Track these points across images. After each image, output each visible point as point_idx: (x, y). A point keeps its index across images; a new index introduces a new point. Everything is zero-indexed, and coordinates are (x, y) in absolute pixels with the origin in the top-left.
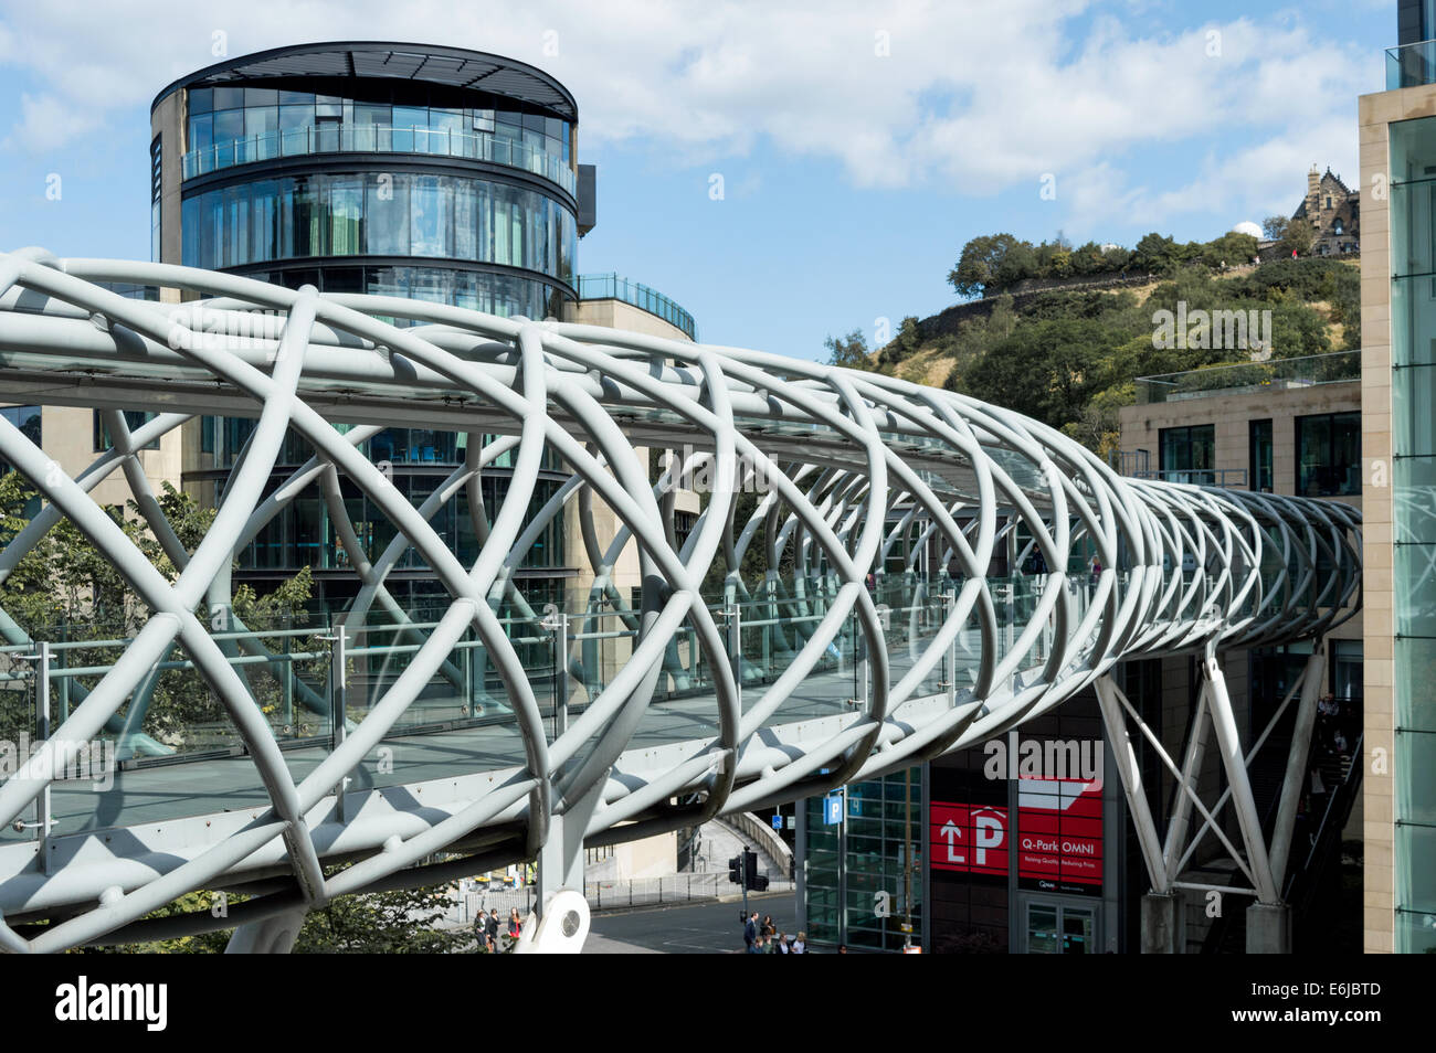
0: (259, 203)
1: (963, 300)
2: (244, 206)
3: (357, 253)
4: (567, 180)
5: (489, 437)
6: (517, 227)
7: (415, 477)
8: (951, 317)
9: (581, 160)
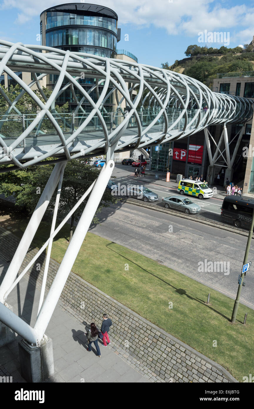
0: (59, 34)
1: (187, 57)
2: (57, 35)
3: (77, 44)
4: (116, 31)
5: (100, 79)
6: (106, 40)
7: (87, 86)
8: (184, 60)
9: (118, 27)
